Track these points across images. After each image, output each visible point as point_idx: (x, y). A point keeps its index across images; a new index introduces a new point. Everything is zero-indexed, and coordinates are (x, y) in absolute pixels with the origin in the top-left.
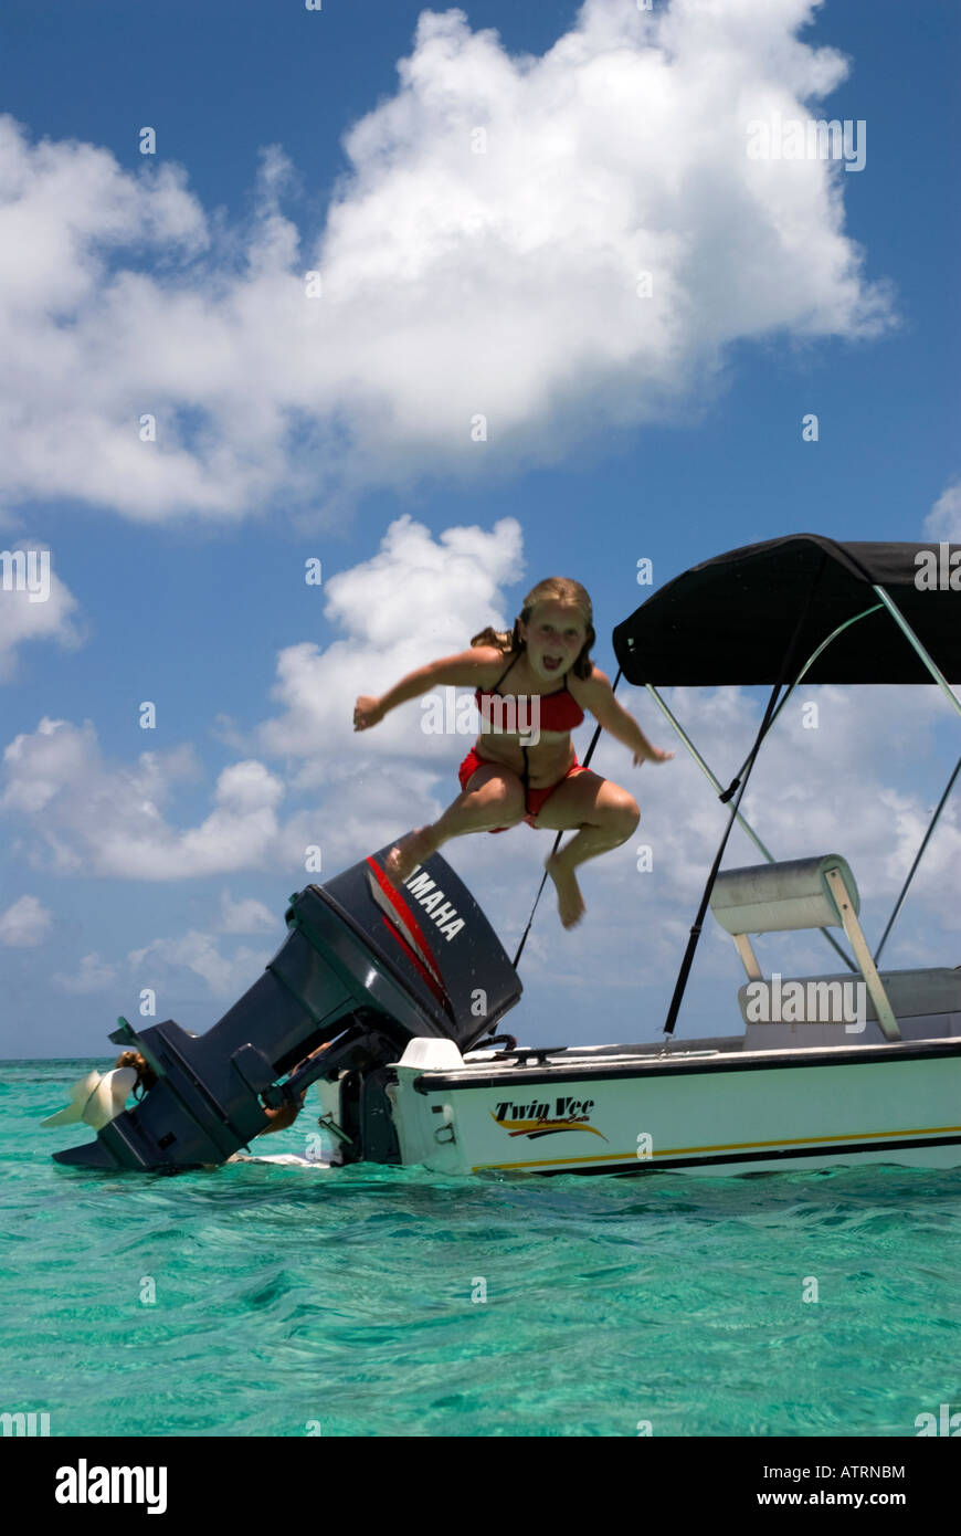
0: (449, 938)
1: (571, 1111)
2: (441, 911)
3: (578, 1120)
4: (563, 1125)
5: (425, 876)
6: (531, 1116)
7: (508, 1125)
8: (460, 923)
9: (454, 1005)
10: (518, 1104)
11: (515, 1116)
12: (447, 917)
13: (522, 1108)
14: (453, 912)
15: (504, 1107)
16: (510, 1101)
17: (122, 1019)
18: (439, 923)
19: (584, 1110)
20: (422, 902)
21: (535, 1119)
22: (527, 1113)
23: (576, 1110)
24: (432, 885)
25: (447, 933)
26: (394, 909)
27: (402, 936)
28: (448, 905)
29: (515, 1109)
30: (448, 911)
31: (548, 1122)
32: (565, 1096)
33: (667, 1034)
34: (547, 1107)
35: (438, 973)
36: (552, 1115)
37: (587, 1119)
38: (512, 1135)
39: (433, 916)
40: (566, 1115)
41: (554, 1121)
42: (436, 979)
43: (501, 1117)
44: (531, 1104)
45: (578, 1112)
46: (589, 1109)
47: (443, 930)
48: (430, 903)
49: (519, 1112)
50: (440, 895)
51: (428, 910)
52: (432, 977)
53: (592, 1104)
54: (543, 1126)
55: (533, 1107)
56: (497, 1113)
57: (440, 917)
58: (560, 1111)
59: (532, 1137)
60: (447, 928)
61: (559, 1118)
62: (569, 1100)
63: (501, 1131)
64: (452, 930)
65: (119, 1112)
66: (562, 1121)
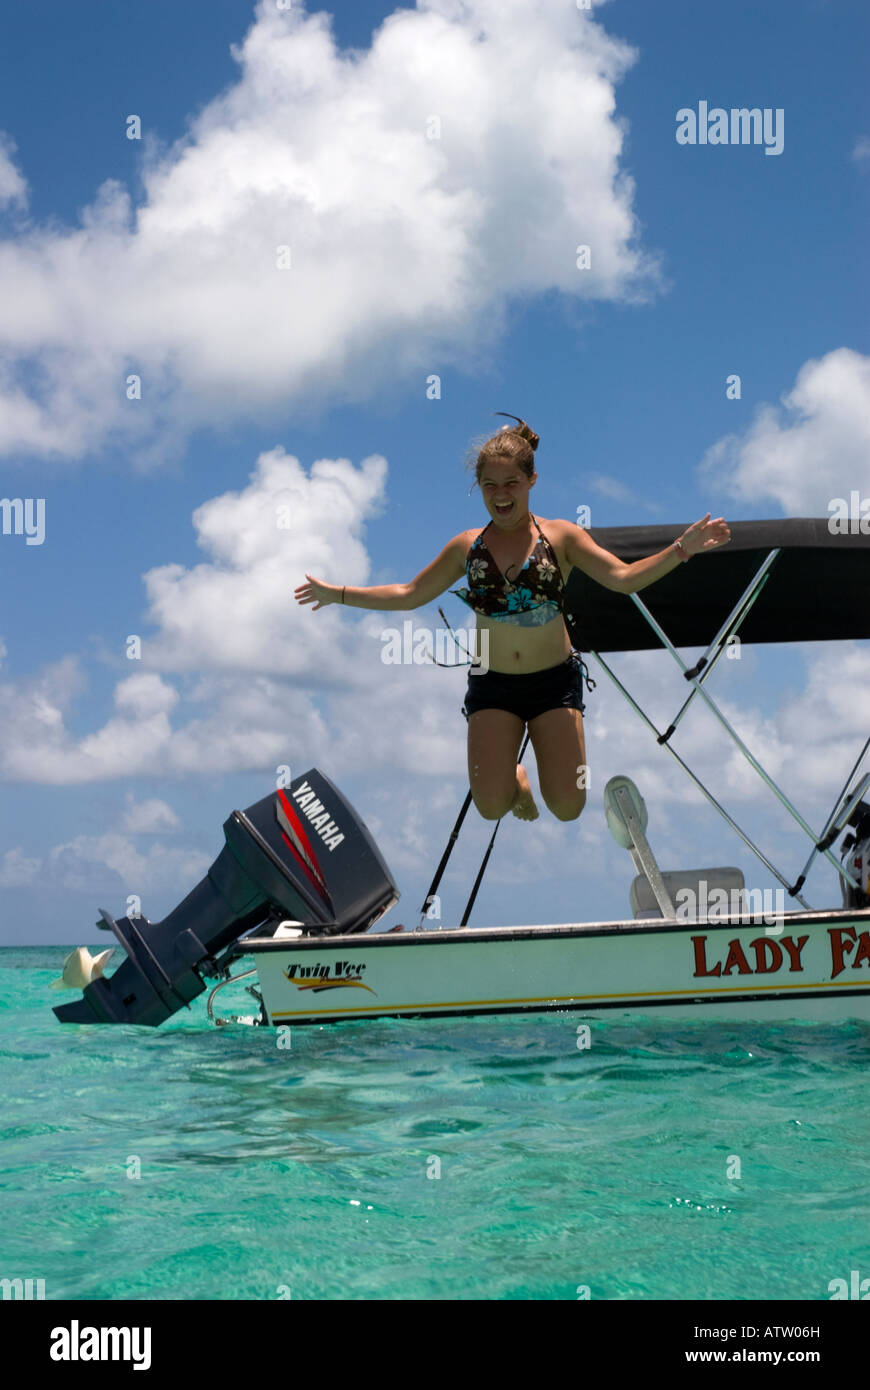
0: (331, 848)
1: (347, 971)
2: (327, 828)
3: (354, 979)
4: (341, 983)
5: (318, 802)
6: (315, 974)
7: (297, 982)
8: (341, 837)
9: (332, 899)
10: (305, 965)
11: (302, 975)
12: (330, 833)
13: (308, 970)
14: (336, 829)
15: (293, 969)
16: (298, 963)
17: (102, 912)
18: (324, 838)
19: (358, 971)
20: (313, 822)
21: (318, 977)
22: (312, 973)
23: (351, 971)
24: (322, 808)
25: (330, 845)
26: (291, 827)
27: (295, 848)
28: (333, 823)
29: (303, 971)
30: (331, 828)
31: (328, 980)
32: (343, 960)
33: (423, 914)
34: (328, 969)
35: (321, 875)
36: (332, 974)
37: (360, 978)
38: (300, 989)
39: (320, 832)
40: (344, 974)
41: (334, 980)
42: (319, 879)
43: (291, 975)
44: (315, 966)
45: (353, 973)
46: (361, 970)
47: (327, 843)
48: (319, 822)
49: (306, 972)
50: (327, 816)
51: (317, 828)
52: (316, 878)
53: (364, 967)
54: (325, 983)
55: (317, 970)
56: (288, 972)
57: (326, 832)
58: (338, 971)
59: (315, 991)
60: (331, 841)
61: (338, 977)
62: (346, 964)
63: (291, 987)
64: (334, 840)
65: (97, 977)
66: (340, 979)
